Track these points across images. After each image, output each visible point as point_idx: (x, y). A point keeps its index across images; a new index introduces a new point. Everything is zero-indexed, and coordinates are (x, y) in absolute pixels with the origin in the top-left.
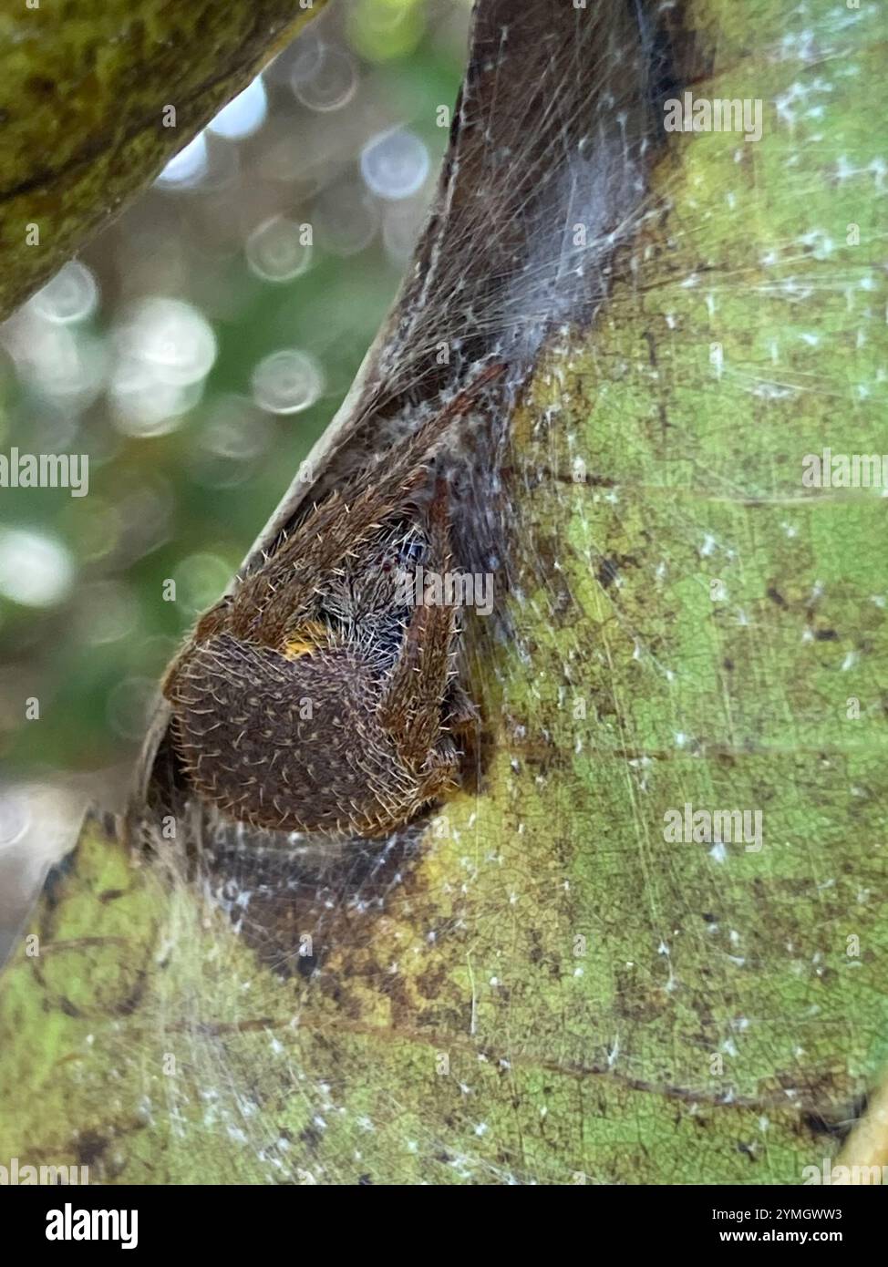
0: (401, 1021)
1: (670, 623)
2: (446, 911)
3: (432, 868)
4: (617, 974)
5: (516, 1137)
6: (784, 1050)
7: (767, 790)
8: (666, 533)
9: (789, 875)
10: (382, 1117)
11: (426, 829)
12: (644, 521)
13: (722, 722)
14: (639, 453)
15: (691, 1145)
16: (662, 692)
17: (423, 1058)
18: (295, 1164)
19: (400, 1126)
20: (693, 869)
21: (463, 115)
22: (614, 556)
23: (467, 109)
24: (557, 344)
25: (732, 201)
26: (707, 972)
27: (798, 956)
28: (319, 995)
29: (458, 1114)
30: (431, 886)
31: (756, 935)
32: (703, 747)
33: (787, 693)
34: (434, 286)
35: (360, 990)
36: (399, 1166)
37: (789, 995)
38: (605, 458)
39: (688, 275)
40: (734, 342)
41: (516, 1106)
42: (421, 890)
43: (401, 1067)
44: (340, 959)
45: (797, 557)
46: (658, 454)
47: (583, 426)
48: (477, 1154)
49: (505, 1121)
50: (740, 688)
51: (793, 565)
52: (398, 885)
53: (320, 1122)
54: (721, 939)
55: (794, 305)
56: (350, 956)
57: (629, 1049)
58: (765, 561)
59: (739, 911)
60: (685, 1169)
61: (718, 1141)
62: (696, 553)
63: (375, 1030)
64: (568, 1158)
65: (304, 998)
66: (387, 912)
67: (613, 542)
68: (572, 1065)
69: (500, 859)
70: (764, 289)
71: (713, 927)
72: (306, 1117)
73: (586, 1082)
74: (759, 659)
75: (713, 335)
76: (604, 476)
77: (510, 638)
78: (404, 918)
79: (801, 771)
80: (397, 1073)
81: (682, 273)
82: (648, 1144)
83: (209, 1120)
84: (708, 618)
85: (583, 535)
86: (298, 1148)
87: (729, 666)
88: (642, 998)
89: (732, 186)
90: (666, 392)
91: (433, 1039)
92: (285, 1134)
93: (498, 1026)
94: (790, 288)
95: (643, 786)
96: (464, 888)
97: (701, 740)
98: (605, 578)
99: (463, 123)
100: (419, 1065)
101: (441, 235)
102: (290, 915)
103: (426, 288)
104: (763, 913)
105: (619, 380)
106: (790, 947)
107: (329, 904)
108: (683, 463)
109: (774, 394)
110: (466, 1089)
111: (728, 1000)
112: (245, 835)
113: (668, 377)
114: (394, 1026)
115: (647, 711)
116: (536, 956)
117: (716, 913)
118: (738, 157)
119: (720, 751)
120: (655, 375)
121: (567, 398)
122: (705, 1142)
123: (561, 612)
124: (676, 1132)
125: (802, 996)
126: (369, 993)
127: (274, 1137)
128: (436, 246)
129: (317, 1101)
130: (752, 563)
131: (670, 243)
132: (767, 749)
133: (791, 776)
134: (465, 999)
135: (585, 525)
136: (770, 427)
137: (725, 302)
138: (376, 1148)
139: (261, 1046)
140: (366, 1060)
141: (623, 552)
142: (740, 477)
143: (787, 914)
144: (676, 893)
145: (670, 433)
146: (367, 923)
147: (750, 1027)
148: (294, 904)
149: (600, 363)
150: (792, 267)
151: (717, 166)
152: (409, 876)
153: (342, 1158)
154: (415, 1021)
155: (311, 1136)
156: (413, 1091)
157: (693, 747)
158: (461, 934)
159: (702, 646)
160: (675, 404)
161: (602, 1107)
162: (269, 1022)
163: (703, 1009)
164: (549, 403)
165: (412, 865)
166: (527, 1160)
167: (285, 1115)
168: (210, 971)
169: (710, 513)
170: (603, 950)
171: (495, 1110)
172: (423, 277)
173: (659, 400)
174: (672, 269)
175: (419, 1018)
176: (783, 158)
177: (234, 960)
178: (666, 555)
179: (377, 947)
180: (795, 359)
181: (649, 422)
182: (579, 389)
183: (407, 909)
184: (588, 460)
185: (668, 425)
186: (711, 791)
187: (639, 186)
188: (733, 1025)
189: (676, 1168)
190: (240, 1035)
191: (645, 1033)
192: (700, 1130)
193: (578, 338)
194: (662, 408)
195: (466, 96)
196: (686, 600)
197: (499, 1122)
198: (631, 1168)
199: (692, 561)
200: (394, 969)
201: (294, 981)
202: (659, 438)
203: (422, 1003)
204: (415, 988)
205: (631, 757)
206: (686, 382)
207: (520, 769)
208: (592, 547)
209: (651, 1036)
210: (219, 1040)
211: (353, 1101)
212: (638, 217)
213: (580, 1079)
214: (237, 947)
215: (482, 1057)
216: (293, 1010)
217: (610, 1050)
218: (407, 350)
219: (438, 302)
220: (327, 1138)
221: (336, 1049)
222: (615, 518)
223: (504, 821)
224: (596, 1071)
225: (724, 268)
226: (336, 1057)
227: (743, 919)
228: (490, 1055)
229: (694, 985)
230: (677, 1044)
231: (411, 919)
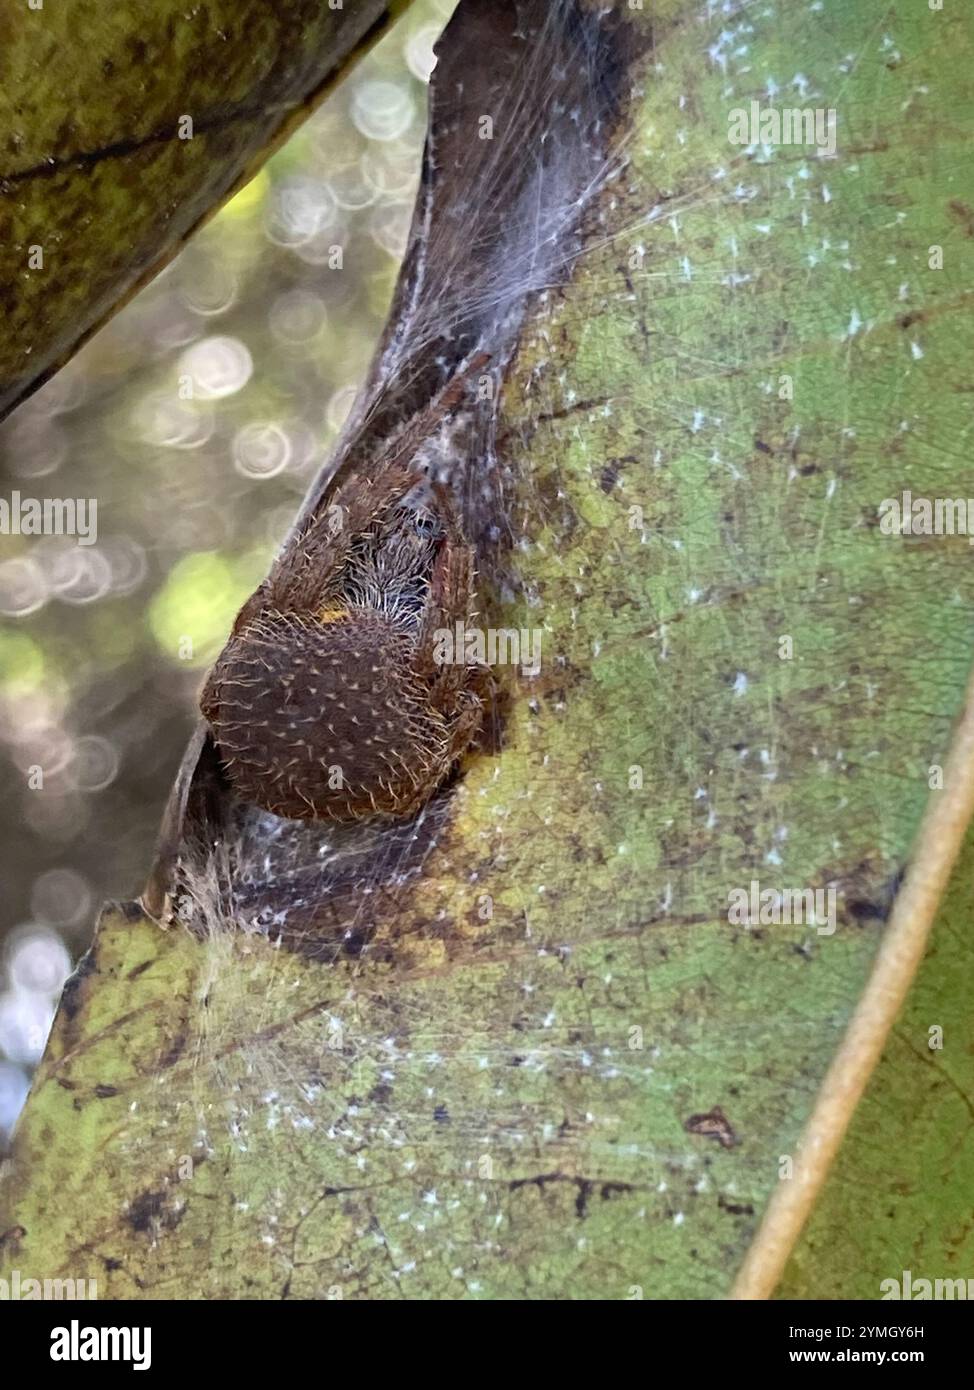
0: (456, 954)
1: (672, 499)
2: (484, 853)
3: (463, 825)
4: (659, 837)
5: (583, 1014)
6: (822, 848)
7: (777, 615)
8: (659, 424)
9: (806, 686)
10: (449, 1047)
11: (453, 798)
12: (637, 421)
13: (730, 567)
14: (626, 365)
15: (751, 959)
16: (673, 562)
17: (483, 978)
18: (367, 1126)
19: (469, 1048)
20: (719, 709)
21: (431, 160)
22: (614, 462)
23: (435, 153)
24: (540, 310)
25: (682, 139)
26: (743, 797)
27: (822, 757)
28: (371, 964)
29: (525, 1015)
30: (466, 839)
31: (784, 748)
32: (715, 595)
33: (783, 527)
34: (423, 293)
35: (410, 944)
36: (473, 1086)
37: (819, 795)
38: (595, 383)
39: (651, 209)
40: (697, 248)
41: (580, 985)
42: (455, 846)
43: (462, 994)
44: (387, 928)
45: (777, 409)
46: (643, 361)
47: (571, 364)
48: (547, 1045)
49: (571, 1003)
50: (741, 533)
51: (773, 416)
52: (434, 849)
53: (388, 1075)
54: (754, 763)
55: (745, 205)
56: (397, 923)
57: (681, 890)
58: (749, 420)
59: (765, 732)
60: (747, 985)
61: (774, 948)
62: (689, 431)
63: (432, 971)
64: (636, 1012)
65: (356, 972)
66: (425, 875)
67: (611, 451)
68: (631, 925)
69: (530, 794)
70: (715, 199)
71: (744, 752)
72: (373, 1076)
73: (645, 934)
74: (754, 505)
75: (679, 249)
76: (596, 397)
77: (517, 590)
78: (444, 873)
79: (804, 592)
80: (460, 1002)
81: (645, 209)
82: (709, 973)
83: (272, 1122)
84: (706, 483)
85: (583, 455)
86: (368, 1110)
87: (729, 518)
88: (686, 844)
89: (679, 127)
90: (644, 308)
91: (491, 956)
92: (353, 1101)
93: (553, 921)
94: (740, 192)
95: (663, 656)
96: (499, 830)
97: (713, 588)
98: (607, 483)
99: (432, 166)
100: (481, 985)
101: (424, 253)
102: (329, 914)
103: (415, 297)
104: (788, 726)
105: (602, 312)
106: (815, 751)
107: (368, 891)
108: (666, 360)
109: (738, 280)
110: (529, 989)
111: (767, 816)
112: (272, 868)
113: (644, 295)
114: (451, 960)
115: (659, 584)
116: (578, 855)
117: (745, 740)
118: (682, 102)
119: (730, 593)
120: (632, 298)
121: (554, 349)
122: (763, 952)
123: (567, 538)
124: (735, 952)
125: (831, 792)
126: (421, 944)
127: (342, 1108)
128: (421, 261)
129: (383, 1057)
130: (738, 424)
131: (632, 190)
132: (772, 580)
133: (796, 599)
134: (517, 913)
135: (583, 447)
136: (737, 308)
137: (685, 220)
138: (448, 1078)
139: (319, 1029)
140: (427, 1001)
141: (621, 455)
142: (719, 354)
143: (808, 721)
144: (706, 737)
145: (652, 340)
146: (409, 892)
147: (789, 834)
148: (331, 904)
149: (580, 308)
150: (739, 176)
151: (664, 117)
152: (444, 839)
153: (414, 1102)
154: (471, 948)
155: (381, 1093)
156: (478, 1011)
157: (706, 598)
158: (503, 867)
159: (702, 509)
160: (652, 315)
161: (663, 952)
162: (325, 1004)
163: (744, 832)
164: (537, 361)
165: (443, 830)
166: (598, 1032)
167: (350, 1083)
168: (256, 989)
169: (696, 394)
170: (643, 824)
171: (560, 996)
172: (411, 288)
173: (638, 317)
174: (635, 209)
175: (475, 944)
176: (720, 92)
177: (278, 970)
178: (660, 444)
179: (422, 904)
180: (751, 247)
181: (631, 337)
182: (564, 336)
183: (447, 865)
184: (578, 390)
185: (648, 334)
186: (727, 632)
187: (597, 158)
188: (774, 836)
189: (739, 987)
190: (296, 1028)
191: (694, 873)
192: (757, 943)
193: (558, 295)
194: (641, 322)
195: (432, 146)
196: (683, 475)
197: (565, 1007)
198: (698, 1000)
199: (685, 440)
200: (442, 915)
201: (343, 963)
202: (642, 347)
203: (475, 932)
204: (465, 922)
205: (650, 632)
206: (660, 294)
207: (539, 707)
208: (593, 462)
209: (699, 873)
210: (274, 1043)
211: (418, 1044)
212: (600, 180)
213: (639, 934)
214: (281, 957)
215: (542, 953)
216: (347, 986)
217: (663, 901)
218: (406, 348)
219: (429, 303)
220: (396, 1088)
221: (396, 1002)
222: (610, 428)
223: (528, 762)
224: (654, 920)
225: (681, 193)
226: (396, 1010)
227: (770, 736)
228: (549, 949)
229: (733, 813)
230: (725, 870)
231: (451, 871)
